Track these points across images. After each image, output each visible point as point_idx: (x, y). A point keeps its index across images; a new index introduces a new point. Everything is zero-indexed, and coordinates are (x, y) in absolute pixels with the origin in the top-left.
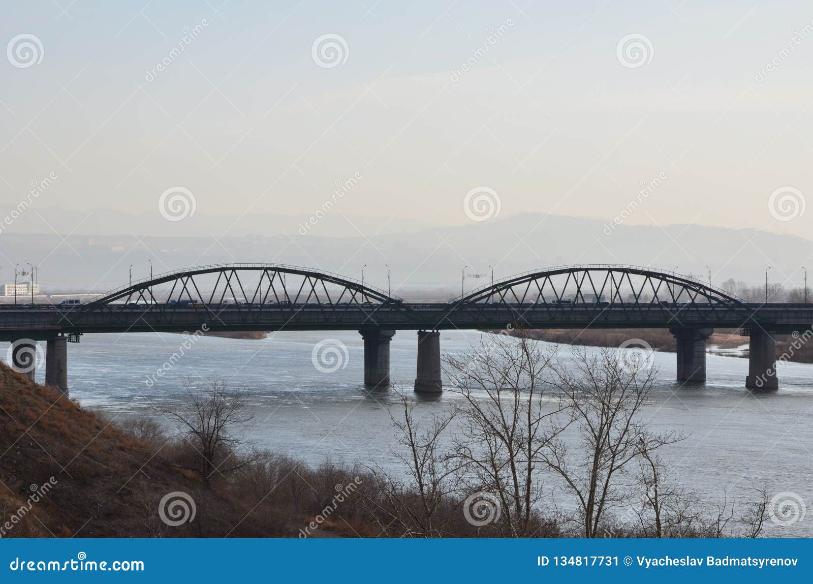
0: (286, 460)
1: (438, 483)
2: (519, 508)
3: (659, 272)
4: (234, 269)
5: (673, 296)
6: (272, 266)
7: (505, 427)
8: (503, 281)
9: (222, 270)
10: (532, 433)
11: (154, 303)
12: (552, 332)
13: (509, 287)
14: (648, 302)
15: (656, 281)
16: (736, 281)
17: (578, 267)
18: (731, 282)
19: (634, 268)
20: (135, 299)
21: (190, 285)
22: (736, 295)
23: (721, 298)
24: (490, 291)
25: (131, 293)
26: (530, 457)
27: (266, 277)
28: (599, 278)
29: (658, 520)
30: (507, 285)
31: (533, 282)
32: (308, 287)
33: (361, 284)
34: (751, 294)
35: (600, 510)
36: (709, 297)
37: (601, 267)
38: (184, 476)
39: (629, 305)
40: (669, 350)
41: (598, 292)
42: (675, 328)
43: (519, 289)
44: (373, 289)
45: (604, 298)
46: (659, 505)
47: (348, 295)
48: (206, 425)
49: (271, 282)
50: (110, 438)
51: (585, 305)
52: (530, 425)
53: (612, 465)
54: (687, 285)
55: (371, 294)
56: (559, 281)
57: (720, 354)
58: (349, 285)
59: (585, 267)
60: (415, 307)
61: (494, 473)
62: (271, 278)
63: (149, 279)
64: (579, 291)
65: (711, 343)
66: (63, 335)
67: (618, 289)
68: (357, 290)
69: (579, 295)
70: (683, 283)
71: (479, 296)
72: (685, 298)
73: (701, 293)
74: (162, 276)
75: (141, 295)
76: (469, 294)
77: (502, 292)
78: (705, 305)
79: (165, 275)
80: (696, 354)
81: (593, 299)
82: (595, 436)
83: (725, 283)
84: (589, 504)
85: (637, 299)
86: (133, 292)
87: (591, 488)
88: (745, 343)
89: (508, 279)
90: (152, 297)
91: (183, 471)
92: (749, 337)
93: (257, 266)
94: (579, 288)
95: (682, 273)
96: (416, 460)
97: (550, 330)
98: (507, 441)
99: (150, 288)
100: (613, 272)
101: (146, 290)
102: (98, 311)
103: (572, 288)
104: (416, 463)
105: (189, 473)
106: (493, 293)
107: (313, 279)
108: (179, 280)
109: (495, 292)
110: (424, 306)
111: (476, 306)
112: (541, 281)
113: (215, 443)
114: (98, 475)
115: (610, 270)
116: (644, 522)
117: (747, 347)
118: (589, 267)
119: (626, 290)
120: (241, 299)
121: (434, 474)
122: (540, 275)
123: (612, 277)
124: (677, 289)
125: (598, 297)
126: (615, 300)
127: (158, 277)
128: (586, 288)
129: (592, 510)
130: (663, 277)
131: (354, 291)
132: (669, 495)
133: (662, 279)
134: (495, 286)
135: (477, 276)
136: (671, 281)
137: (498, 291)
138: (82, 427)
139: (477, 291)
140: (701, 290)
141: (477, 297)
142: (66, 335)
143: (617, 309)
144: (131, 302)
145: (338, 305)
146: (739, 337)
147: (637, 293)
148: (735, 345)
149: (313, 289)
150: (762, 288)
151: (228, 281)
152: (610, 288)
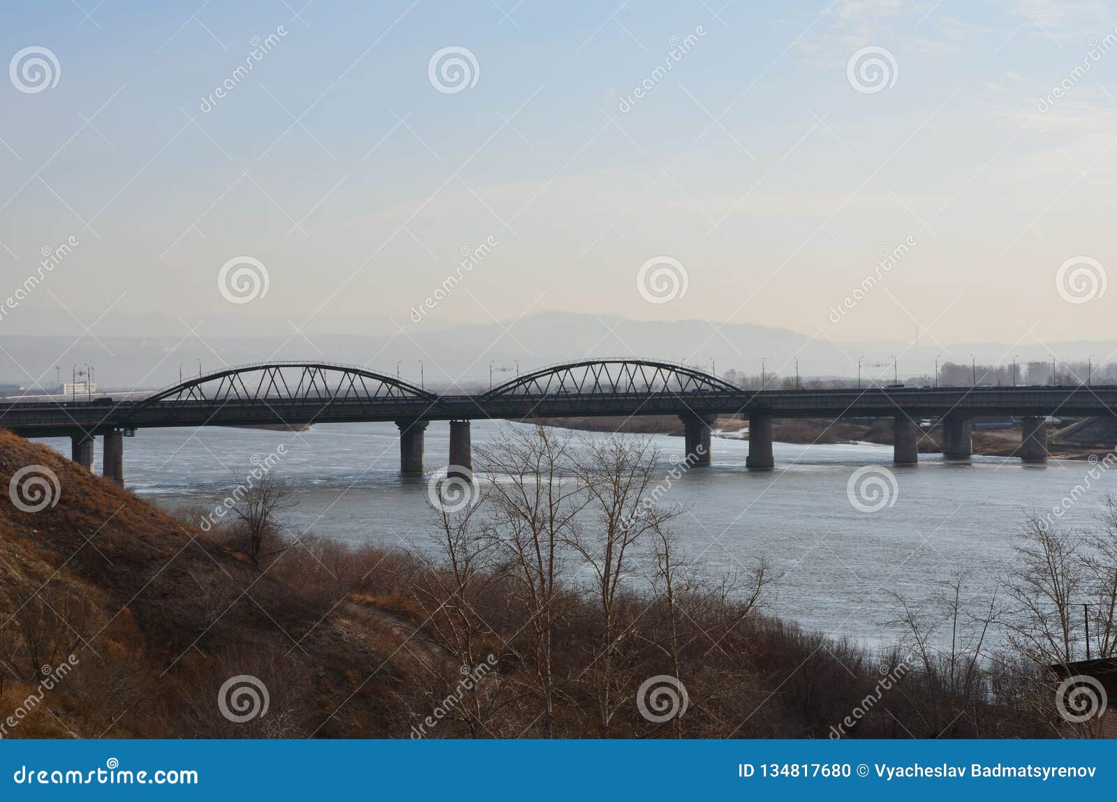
0: (330, 541)
1: (470, 560)
2: (543, 581)
3: (668, 363)
4: (277, 367)
5: (681, 385)
6: (313, 364)
7: (530, 509)
8: (527, 374)
9: (267, 367)
10: (553, 512)
11: (203, 399)
12: (573, 420)
13: (533, 379)
14: (660, 391)
15: (666, 372)
16: (737, 371)
17: (596, 360)
18: (733, 372)
19: (646, 360)
20: (185, 396)
21: (236, 382)
22: (737, 384)
23: (723, 386)
24: (516, 383)
25: (181, 390)
26: (552, 535)
27: (307, 374)
28: (614, 369)
29: (669, 589)
30: (532, 378)
31: (555, 374)
32: (347, 383)
33: (397, 379)
34: (749, 382)
35: (615, 581)
36: (713, 386)
37: (617, 360)
38: (235, 559)
39: (642, 394)
40: (678, 434)
41: (614, 383)
42: (684, 415)
43: (542, 381)
44: (407, 383)
45: (620, 388)
46: (670, 575)
47: (384, 388)
48: (254, 512)
49: (313, 378)
50: (164, 524)
51: (602, 395)
52: (551, 505)
53: (625, 540)
54: (693, 375)
55: (406, 387)
56: (578, 373)
57: (723, 437)
58: (385, 380)
59: (602, 360)
60: (447, 399)
61: (519, 552)
62: (313, 375)
63: (199, 377)
64: (597, 382)
65: (715, 427)
66: (118, 430)
67: (632, 379)
68: (393, 385)
69: (597, 386)
70: (690, 373)
71: (506, 388)
72: (692, 386)
73: (706, 382)
74: (211, 374)
75: (191, 392)
76: (496, 387)
77: (527, 384)
78: (711, 393)
79: (213, 373)
80: (702, 437)
81: (610, 389)
82: (609, 514)
83: (727, 373)
84: (605, 576)
85: (649, 388)
86: (184, 389)
87: (607, 561)
88: (745, 427)
89: (533, 372)
90: (201, 393)
91: (235, 555)
92: (749, 422)
93: (299, 363)
94: (597, 379)
95: (689, 363)
96: (449, 540)
97: (572, 418)
98: (531, 520)
99: (199, 385)
100: (627, 364)
101: (196, 387)
102: (151, 407)
103: (590, 379)
104: (450, 542)
105: (239, 556)
106: (518, 385)
107: (352, 375)
108: (227, 377)
109: (521, 384)
110: (455, 397)
111: (502, 397)
112: (562, 373)
113: (263, 528)
114: (153, 559)
115: (625, 363)
116: (657, 591)
117: (746, 430)
118: (606, 360)
119: (639, 380)
120: (284, 394)
121: (466, 552)
122: (561, 368)
123: (627, 368)
124: (685, 379)
125: (614, 387)
126: (630, 390)
127: (207, 375)
128: (603, 379)
129: (608, 581)
130: (672, 368)
131: (390, 386)
132: (678, 565)
133: (671, 370)
134: (521, 379)
135: (504, 370)
136: (678, 372)
137: (523, 383)
138: (138, 514)
139: (504, 384)
140: (707, 380)
141: (503, 389)
142: (121, 430)
143: (632, 398)
144: (182, 399)
145: (375, 398)
146: (739, 422)
147: (649, 383)
148: (736, 429)
149: (352, 384)
150: (760, 377)
151: (272, 378)
152: (624, 379)
